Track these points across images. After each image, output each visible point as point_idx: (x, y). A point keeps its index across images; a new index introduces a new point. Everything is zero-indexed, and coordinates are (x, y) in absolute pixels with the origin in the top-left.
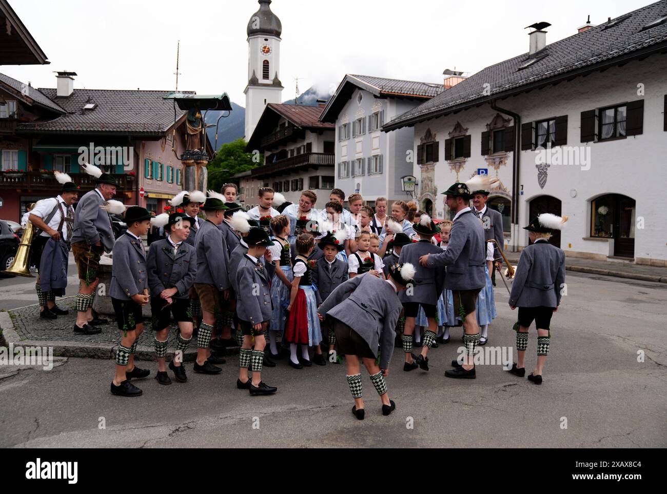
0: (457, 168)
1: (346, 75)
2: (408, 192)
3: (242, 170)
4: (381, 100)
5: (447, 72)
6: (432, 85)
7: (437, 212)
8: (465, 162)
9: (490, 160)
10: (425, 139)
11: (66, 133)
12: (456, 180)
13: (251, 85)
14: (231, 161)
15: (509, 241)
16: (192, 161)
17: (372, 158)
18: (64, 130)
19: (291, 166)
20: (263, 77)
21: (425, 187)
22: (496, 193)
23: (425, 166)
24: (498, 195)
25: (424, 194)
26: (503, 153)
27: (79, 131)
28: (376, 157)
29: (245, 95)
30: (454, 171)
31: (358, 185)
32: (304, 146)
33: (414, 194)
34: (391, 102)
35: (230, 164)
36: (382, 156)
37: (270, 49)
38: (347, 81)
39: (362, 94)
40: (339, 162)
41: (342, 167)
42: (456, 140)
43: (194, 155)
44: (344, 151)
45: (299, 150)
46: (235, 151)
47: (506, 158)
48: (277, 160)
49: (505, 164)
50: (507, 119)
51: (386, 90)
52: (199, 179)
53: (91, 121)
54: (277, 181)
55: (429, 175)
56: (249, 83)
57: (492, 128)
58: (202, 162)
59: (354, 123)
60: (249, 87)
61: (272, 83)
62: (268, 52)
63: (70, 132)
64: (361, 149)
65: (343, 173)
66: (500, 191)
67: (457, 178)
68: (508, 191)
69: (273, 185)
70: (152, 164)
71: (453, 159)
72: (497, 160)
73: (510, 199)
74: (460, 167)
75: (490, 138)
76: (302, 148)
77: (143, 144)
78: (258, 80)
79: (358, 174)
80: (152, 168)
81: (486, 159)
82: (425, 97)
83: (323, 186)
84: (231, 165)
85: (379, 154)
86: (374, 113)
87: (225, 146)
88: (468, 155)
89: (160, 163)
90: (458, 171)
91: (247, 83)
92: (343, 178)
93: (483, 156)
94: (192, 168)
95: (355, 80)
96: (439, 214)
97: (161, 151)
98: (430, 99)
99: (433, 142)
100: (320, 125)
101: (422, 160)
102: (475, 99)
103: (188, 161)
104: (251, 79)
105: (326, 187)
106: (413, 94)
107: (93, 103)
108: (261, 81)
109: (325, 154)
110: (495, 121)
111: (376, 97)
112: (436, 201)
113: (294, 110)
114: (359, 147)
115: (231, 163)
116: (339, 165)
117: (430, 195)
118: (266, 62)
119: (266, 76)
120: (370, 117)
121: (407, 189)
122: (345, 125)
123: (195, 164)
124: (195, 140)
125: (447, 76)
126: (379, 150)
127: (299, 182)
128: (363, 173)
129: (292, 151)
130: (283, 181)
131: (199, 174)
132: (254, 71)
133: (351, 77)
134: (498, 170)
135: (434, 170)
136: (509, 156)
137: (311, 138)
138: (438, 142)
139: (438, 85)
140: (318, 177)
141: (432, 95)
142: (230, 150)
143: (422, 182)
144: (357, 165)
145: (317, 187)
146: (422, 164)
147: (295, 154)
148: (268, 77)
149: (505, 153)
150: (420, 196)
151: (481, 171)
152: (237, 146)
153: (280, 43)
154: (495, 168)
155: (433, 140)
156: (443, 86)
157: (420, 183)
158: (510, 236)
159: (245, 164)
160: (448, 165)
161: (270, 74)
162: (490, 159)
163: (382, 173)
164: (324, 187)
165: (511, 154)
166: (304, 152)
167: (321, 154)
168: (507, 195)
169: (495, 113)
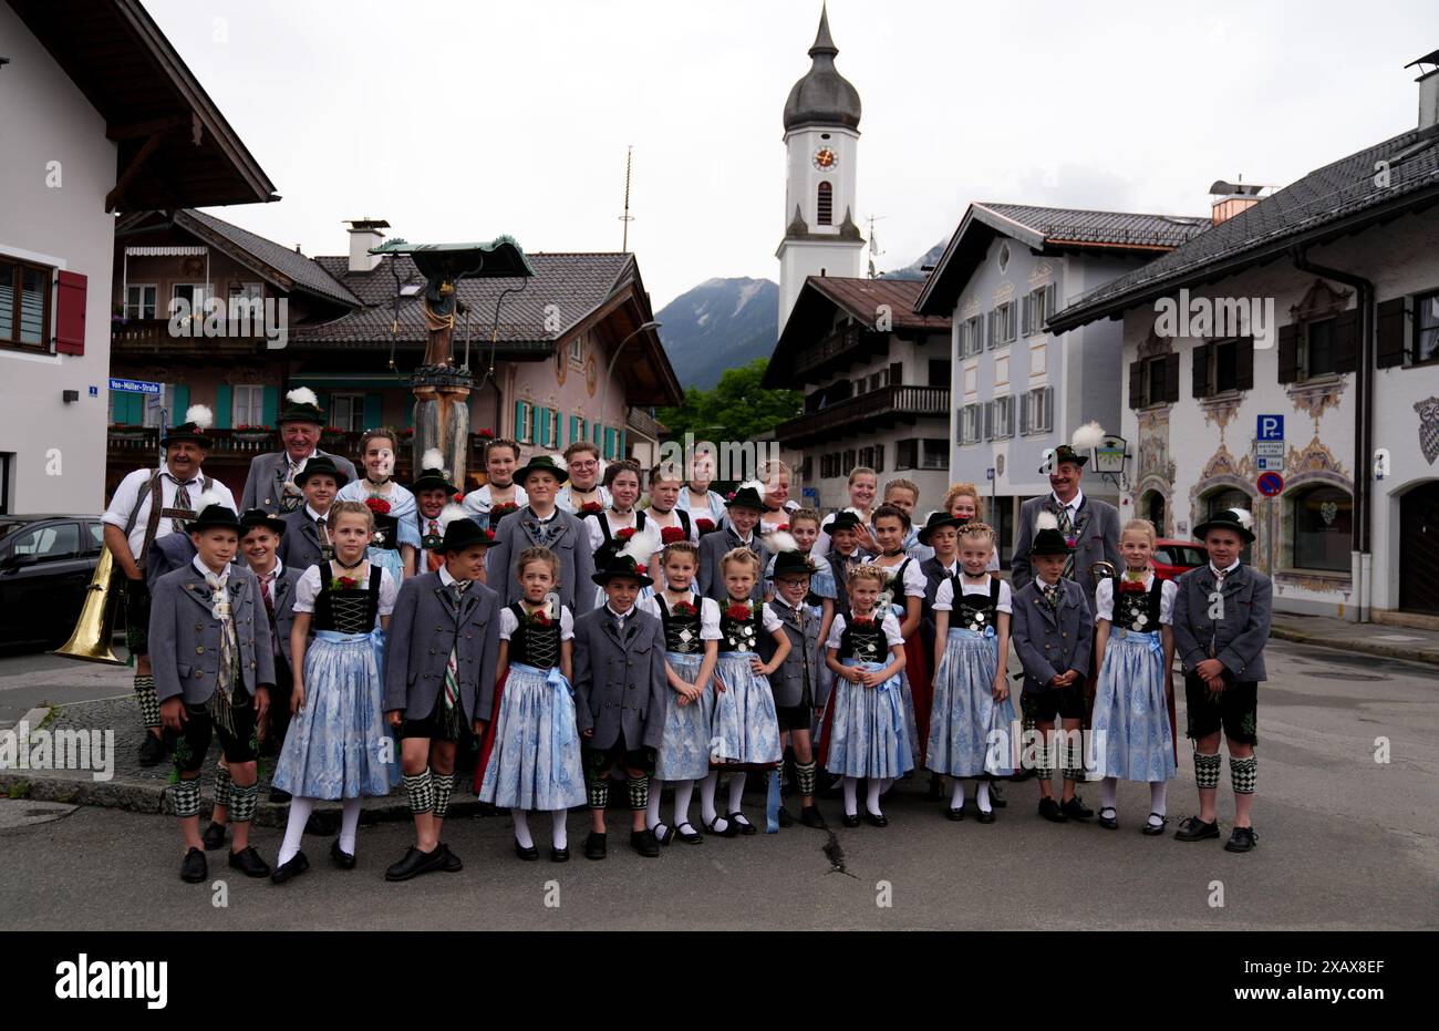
0: (1221, 416)
1: (971, 205)
2: (1106, 475)
3: (763, 427)
4: (1048, 259)
5: (1220, 187)
6: (1182, 222)
7: (1175, 523)
8: (1239, 400)
9: (1300, 396)
10: (1148, 348)
11: (353, 346)
12: (1220, 444)
13: (790, 239)
14: (740, 408)
15: (1347, 595)
16: (431, 389)
17: (1031, 395)
18: (349, 342)
19: (855, 417)
20: (819, 220)
21: (1149, 462)
22: (1315, 475)
23: (1148, 412)
24: (1318, 479)
25: (1145, 480)
26: (1331, 376)
27: (379, 342)
28: (1038, 392)
29: (778, 262)
30: (1213, 423)
31: (1001, 458)
32: (886, 371)
33: (1122, 479)
34: (1072, 263)
35: (738, 415)
36: (1053, 390)
37: (835, 157)
38: (974, 219)
39: (1009, 248)
40: (959, 407)
41: (967, 419)
42: (1221, 349)
43: (434, 376)
44: (972, 381)
45: (875, 379)
46: (750, 386)
47: (1340, 387)
48: (826, 402)
49: (1337, 403)
50: (1341, 291)
51: (1060, 237)
52: (447, 429)
53: (407, 322)
54: (830, 451)
55: (1157, 433)
56: (788, 234)
57: (1303, 317)
58: (452, 390)
59: (991, 314)
60: (786, 242)
61: (837, 232)
62: (829, 163)
63: (360, 346)
64: (1006, 376)
65: (968, 430)
66: (1325, 470)
67: (1222, 440)
68: (1343, 469)
69: (822, 458)
70: (532, 412)
71: (1212, 395)
72: (1318, 395)
73: (1350, 490)
74: (1228, 412)
75: (1300, 339)
76: (883, 376)
77: (511, 368)
78: (806, 226)
79: (1000, 435)
80: (533, 421)
81: (1289, 392)
82: (1157, 248)
83: (926, 463)
84: (740, 418)
85: (1046, 385)
86: (1035, 291)
87: (729, 375)
88: (1247, 383)
89: (553, 411)
90: (1223, 424)
91: (782, 234)
92: (970, 443)
93: (1282, 387)
94: (430, 404)
95: (991, 214)
96: (1179, 527)
97: (556, 385)
98: (1166, 252)
99: (1166, 354)
100: (918, 322)
101: (1141, 398)
102: (1256, 247)
103: (423, 390)
104: (792, 225)
105: (935, 464)
106: (1126, 243)
107: (417, 284)
108: (815, 228)
109: (930, 389)
110: (1311, 301)
111: (1034, 252)
112: (1174, 497)
113: (864, 290)
114: (1002, 372)
115: (740, 412)
116: (960, 413)
117: (1159, 482)
118: (825, 186)
119: (825, 217)
120: (1025, 299)
121: (1103, 467)
122: (973, 321)
123: (438, 395)
124: (441, 342)
125: (1220, 198)
126: (1044, 378)
127: (875, 454)
128: (1009, 432)
129: (862, 383)
130: (842, 451)
131: (447, 419)
132: (798, 206)
133: (981, 210)
134: (1319, 418)
135: (1168, 422)
136: (1346, 384)
137: (901, 353)
138: (1178, 354)
139: (1198, 219)
140: (914, 442)
141: (1175, 244)
142: (739, 384)
143: (1141, 450)
144: (997, 413)
145: (913, 465)
146: (1140, 407)
147: (868, 390)
148: (830, 220)
149: (1335, 377)
150: (1136, 484)
151: (1265, 420)
152: (753, 375)
153: (859, 141)
154: (1312, 415)
155: (1165, 350)
156: (1210, 221)
157: (1135, 454)
158: (1349, 582)
159: (771, 414)
160: (1200, 408)
161: (833, 212)
162: (1300, 392)
163: (1051, 431)
164: (930, 466)
165: (1350, 379)
166: (886, 383)
167: (921, 388)
168: (1342, 481)
169: (1311, 279)
